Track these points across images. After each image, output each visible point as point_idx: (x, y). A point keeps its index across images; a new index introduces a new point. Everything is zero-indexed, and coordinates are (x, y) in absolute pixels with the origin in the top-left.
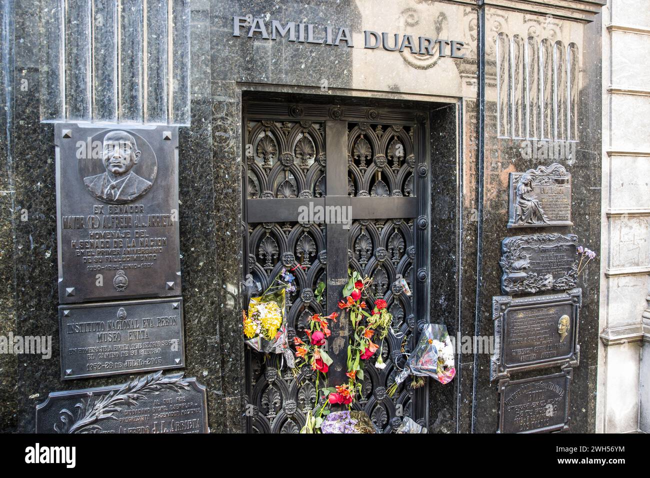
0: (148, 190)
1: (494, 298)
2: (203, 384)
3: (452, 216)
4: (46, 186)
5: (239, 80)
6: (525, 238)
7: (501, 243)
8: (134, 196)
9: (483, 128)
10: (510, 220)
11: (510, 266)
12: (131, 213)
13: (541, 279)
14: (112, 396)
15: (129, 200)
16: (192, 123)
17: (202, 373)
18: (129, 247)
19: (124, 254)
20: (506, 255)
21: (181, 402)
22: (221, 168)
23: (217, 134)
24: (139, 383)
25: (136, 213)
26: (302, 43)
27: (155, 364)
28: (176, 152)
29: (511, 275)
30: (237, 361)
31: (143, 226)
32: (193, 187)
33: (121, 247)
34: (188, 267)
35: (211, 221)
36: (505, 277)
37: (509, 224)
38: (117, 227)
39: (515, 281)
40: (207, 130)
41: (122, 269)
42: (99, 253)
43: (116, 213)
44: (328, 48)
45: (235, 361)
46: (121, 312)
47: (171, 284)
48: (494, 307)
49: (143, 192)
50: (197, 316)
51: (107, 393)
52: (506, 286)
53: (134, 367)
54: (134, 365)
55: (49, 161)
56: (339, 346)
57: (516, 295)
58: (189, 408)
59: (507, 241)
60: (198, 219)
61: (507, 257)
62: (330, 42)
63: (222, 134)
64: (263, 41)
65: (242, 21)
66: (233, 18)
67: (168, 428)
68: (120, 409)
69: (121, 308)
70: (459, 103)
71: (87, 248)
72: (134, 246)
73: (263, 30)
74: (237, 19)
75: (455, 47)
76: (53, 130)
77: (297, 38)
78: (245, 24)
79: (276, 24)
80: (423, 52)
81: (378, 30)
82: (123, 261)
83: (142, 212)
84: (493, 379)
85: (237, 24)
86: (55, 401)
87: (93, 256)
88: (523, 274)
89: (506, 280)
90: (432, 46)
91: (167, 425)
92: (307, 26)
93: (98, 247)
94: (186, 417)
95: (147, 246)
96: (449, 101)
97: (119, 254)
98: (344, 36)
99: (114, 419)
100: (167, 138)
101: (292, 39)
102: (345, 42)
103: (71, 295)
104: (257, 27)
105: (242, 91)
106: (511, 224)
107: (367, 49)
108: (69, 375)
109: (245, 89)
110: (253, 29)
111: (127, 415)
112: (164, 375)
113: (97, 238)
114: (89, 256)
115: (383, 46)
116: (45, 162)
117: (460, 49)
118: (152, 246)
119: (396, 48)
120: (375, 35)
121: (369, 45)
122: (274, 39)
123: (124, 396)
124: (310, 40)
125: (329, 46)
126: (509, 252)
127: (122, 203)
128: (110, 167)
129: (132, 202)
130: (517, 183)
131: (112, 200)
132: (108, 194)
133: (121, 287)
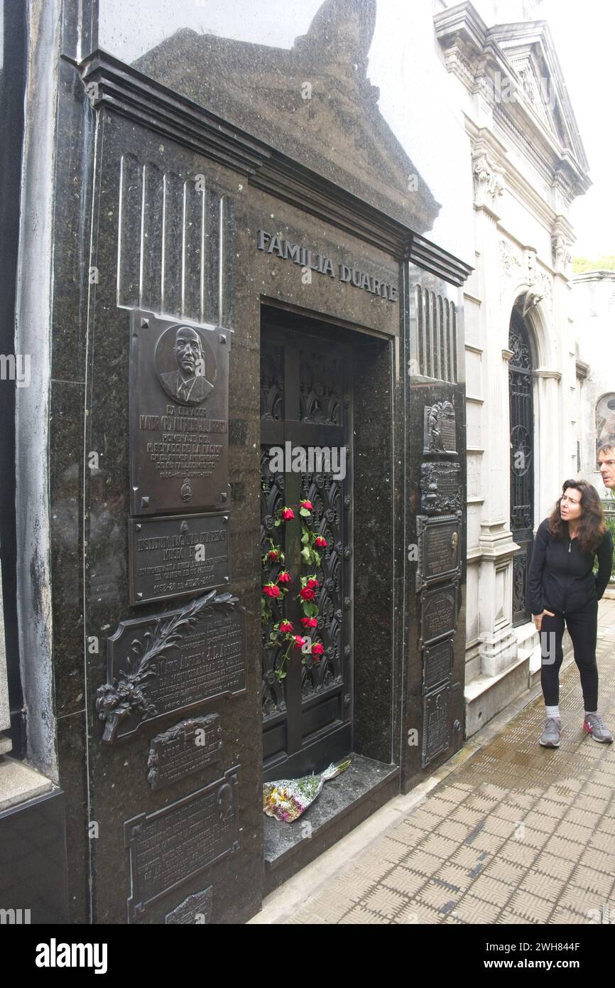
0: (211, 394)
1: (418, 517)
2: (242, 605)
3: (384, 443)
4: (120, 380)
5: (262, 293)
6: (434, 464)
7: (420, 468)
8: (202, 398)
10: (425, 448)
11: (427, 488)
12: (197, 417)
13: (443, 500)
14: (175, 622)
15: (197, 402)
16: (236, 329)
17: (240, 592)
18: (195, 453)
19: (191, 461)
20: (424, 478)
24: (198, 605)
25: (201, 417)
26: (302, 267)
27: (209, 584)
29: (428, 496)
31: (206, 432)
33: (189, 453)
36: (423, 498)
37: (424, 450)
38: (186, 432)
39: (429, 501)
40: (245, 337)
41: (188, 478)
42: (171, 459)
43: (185, 416)
46: (184, 525)
47: (224, 495)
48: (418, 525)
49: (207, 395)
51: (170, 619)
52: (426, 506)
53: (193, 588)
54: (193, 586)
55: (124, 352)
56: (294, 574)
57: (430, 514)
58: (233, 630)
59: (424, 465)
62: (320, 270)
64: (278, 259)
65: (266, 236)
66: (259, 231)
67: (219, 653)
68: (181, 636)
69: (184, 522)
70: (391, 342)
71: (161, 453)
72: (199, 453)
73: (280, 247)
74: (263, 233)
75: (392, 291)
76: (128, 317)
77: (301, 261)
78: (267, 239)
79: (288, 244)
80: (374, 291)
81: (348, 266)
82: (190, 469)
83: (205, 417)
84: (417, 590)
85: (263, 238)
86: (128, 630)
87: (166, 461)
88: (434, 495)
89: (425, 500)
90: (379, 287)
91: (218, 650)
92: (306, 251)
93: (170, 452)
94: (231, 639)
95: (208, 453)
96: (386, 338)
97: (187, 461)
98: (329, 266)
99: (177, 648)
100: (223, 342)
101: (298, 260)
102: (329, 272)
103: (146, 505)
104: (276, 244)
105: (261, 304)
106: (426, 450)
107: (342, 281)
108: (141, 599)
109: (263, 302)
110: (272, 245)
111: (187, 643)
112: (217, 595)
113: (170, 442)
114: (162, 461)
115: (351, 281)
116: (120, 352)
117: (393, 293)
118: (212, 454)
119: (359, 285)
120: (346, 270)
121: (343, 279)
122: (285, 259)
123: (186, 620)
124: (309, 265)
125: (320, 272)
126: (427, 475)
127: (191, 404)
128: (183, 365)
129: (199, 404)
130: (429, 415)
131: (184, 401)
132: (181, 394)
133: (188, 497)
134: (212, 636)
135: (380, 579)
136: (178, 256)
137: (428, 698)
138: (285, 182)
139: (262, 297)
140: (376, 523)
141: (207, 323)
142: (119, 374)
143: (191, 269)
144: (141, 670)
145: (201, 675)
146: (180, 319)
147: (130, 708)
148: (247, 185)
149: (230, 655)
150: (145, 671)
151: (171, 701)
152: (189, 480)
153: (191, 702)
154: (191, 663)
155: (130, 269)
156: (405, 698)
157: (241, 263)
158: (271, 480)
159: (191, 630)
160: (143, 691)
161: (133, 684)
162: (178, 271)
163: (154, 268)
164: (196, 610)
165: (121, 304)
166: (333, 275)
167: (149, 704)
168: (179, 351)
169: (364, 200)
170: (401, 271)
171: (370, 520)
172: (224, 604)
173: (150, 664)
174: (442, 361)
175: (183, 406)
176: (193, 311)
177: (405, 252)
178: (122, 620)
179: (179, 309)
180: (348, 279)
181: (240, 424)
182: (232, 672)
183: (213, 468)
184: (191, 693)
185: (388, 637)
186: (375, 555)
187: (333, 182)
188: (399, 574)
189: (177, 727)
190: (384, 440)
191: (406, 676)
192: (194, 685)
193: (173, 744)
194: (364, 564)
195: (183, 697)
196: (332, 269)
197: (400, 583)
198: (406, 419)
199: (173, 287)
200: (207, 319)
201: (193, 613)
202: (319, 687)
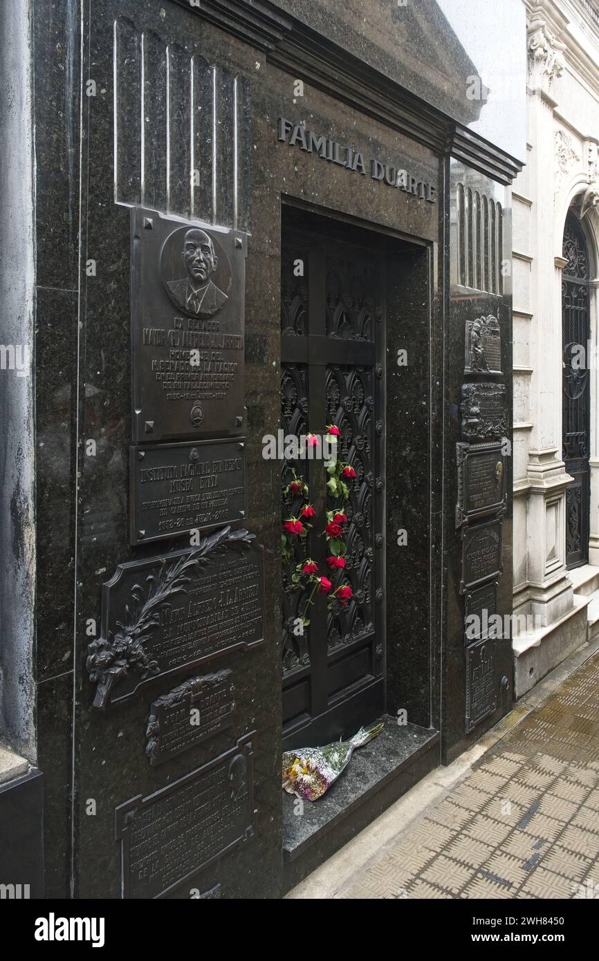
0: (225, 305)
1: (458, 444)
2: (260, 542)
3: (421, 361)
4: (119, 288)
5: (283, 191)
6: (476, 385)
7: (461, 389)
8: (214, 310)
10: (466, 367)
11: (468, 411)
12: (209, 331)
13: (487, 426)
14: (183, 563)
15: (209, 314)
16: (253, 232)
17: (258, 528)
18: (206, 372)
19: (203, 381)
20: (465, 401)
21: (244, 565)
25: (213, 331)
26: (329, 161)
27: (222, 519)
28: (244, 263)
29: (470, 421)
31: (219, 348)
33: (199, 372)
36: (464, 423)
37: (465, 371)
38: (196, 347)
39: (471, 426)
41: (199, 399)
42: (179, 378)
43: (195, 330)
44: (348, 172)
46: (194, 452)
47: (240, 419)
48: (458, 453)
49: (220, 307)
51: (176, 560)
52: (466, 432)
53: (204, 523)
54: (203, 521)
55: (124, 256)
56: (319, 508)
57: (472, 441)
58: (250, 571)
59: (465, 387)
61: (467, 403)
62: (350, 166)
64: (301, 152)
65: (287, 125)
66: (280, 119)
67: (233, 598)
68: (189, 579)
69: (194, 449)
70: (429, 248)
71: (168, 371)
72: (211, 371)
73: (303, 139)
74: (284, 121)
75: (430, 191)
76: (128, 216)
77: (327, 155)
78: (289, 129)
79: (312, 135)
80: (410, 191)
81: (381, 162)
82: (201, 389)
83: (218, 331)
84: (457, 527)
85: (284, 127)
86: (127, 573)
87: (173, 381)
88: (476, 420)
89: (466, 425)
90: (415, 186)
91: (232, 595)
92: (334, 144)
93: (178, 371)
94: (248, 582)
95: (222, 372)
96: (423, 244)
97: (197, 380)
98: (359, 161)
99: (184, 593)
100: (239, 246)
101: (324, 155)
102: (359, 168)
103: (150, 431)
104: (299, 135)
105: (282, 204)
106: (468, 370)
107: (374, 179)
108: (143, 537)
109: (284, 203)
110: (295, 136)
111: (195, 587)
112: (231, 531)
113: (177, 359)
114: (169, 380)
115: (384, 179)
116: (120, 257)
117: (432, 193)
118: (226, 372)
119: (393, 183)
120: (379, 166)
121: (375, 176)
122: (310, 152)
123: (196, 561)
124: (337, 160)
125: (349, 169)
126: (468, 398)
127: (202, 317)
128: (193, 272)
129: (211, 316)
130: (470, 330)
131: (194, 313)
132: (191, 305)
133: (198, 421)
134: (224, 579)
135: (415, 513)
136: (186, 146)
137: (471, 649)
138: (310, 60)
139: (283, 196)
140: (411, 450)
141: (220, 225)
142: (118, 281)
143: (201, 163)
144: (141, 620)
145: (212, 624)
146: (190, 220)
147: (128, 666)
148: (265, 64)
149: (245, 601)
150: (145, 622)
151: (178, 655)
152: (200, 402)
153: (200, 656)
154: (200, 610)
155: (129, 159)
156: (445, 649)
157: (259, 157)
158: (294, 403)
159: (201, 572)
160: (143, 644)
161: (132, 637)
162: (186, 164)
163: (158, 159)
164: (207, 549)
165: (118, 201)
166: (364, 172)
167: (151, 660)
168: (188, 255)
169: (400, 84)
170: (441, 167)
171: (404, 447)
172: (239, 541)
173: (152, 613)
174: (486, 270)
175: (193, 318)
176: (204, 210)
177: (446, 145)
178: (121, 562)
179: (187, 208)
180: (381, 177)
181: (258, 340)
182: (248, 620)
183: (227, 389)
184: (201, 646)
185: (425, 579)
186: (410, 487)
187: (364, 61)
188: (437, 507)
189: (183, 687)
190: (421, 358)
191: (446, 623)
192: (204, 636)
193: (178, 708)
194: (397, 497)
195: (191, 651)
196: (362, 165)
197: (437, 518)
198: (444, 335)
199: (181, 182)
200: (221, 221)
201: (204, 553)
202: (347, 637)
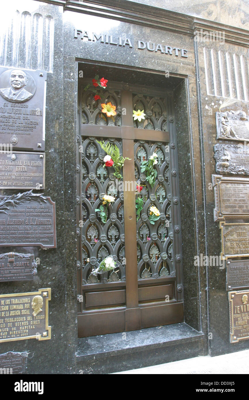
0: (31, 98)
1: (213, 175)
2: (54, 201)
5: (77, 57)
6: (226, 145)
7: (214, 146)
8: (24, 99)
9: (199, 90)
10: (218, 135)
11: (220, 158)
12: (22, 108)
13: (238, 167)
14: (5, 200)
15: (21, 101)
16: (54, 71)
17: (54, 195)
19: (17, 127)
20: (217, 152)
21: (41, 209)
22: (67, 95)
23: (66, 79)
25: (24, 108)
26: (107, 43)
27: (29, 186)
28: (46, 83)
29: (221, 163)
30: (73, 193)
31: (27, 115)
32: (53, 100)
33: (16, 123)
34: (49, 139)
35: (61, 117)
36: (217, 164)
37: (218, 137)
39: (224, 166)
40: (61, 75)
41: (15, 134)
42: (5, 125)
43: (14, 107)
44: (120, 47)
45: (72, 193)
46: (13, 156)
47: (40, 144)
48: (213, 180)
49: (28, 98)
50: (52, 164)
52: (218, 169)
57: (225, 175)
58: (46, 212)
59: (217, 145)
60: (55, 116)
61: (218, 153)
62: (120, 44)
63: (69, 80)
64: (88, 41)
66: (73, 29)
67: (34, 222)
68: (9, 208)
69: (13, 154)
70: (186, 79)
72: (22, 124)
73: (89, 36)
74: (76, 30)
75: (183, 52)
77: (105, 40)
78: (80, 32)
80: (167, 52)
81: (143, 41)
82: (16, 130)
83: (27, 108)
84: (215, 220)
85: (76, 32)
87: (1, 126)
89: (219, 165)
90: (171, 50)
91: (34, 220)
92: (109, 36)
93: (4, 122)
94: (44, 217)
95: (28, 124)
97: (14, 126)
98: (127, 42)
100: (41, 76)
101: (102, 40)
102: (128, 44)
104: (86, 34)
107: (139, 49)
109: (79, 62)
111: (12, 213)
113: (4, 118)
115: (146, 48)
117: (185, 53)
118: (31, 125)
120: (141, 43)
121: (140, 47)
122: (94, 41)
123: (12, 201)
124: (111, 42)
125: (120, 46)
126: (218, 151)
127: (18, 102)
130: (219, 117)
131: (13, 100)
133: (14, 143)
134: (29, 212)
139: (77, 59)
151: (1, 239)
153: (13, 243)
154: (14, 223)
159: (16, 206)
164: (19, 197)
166: (131, 46)
168: (12, 79)
170: (192, 42)
172: (39, 197)
177: (193, 31)
180: (144, 48)
182: (44, 234)
183: (32, 131)
184: (14, 238)
188: (199, 208)
192: (16, 234)
193: (0, 262)
196: (130, 43)
201: (17, 198)
202: (155, 275)
